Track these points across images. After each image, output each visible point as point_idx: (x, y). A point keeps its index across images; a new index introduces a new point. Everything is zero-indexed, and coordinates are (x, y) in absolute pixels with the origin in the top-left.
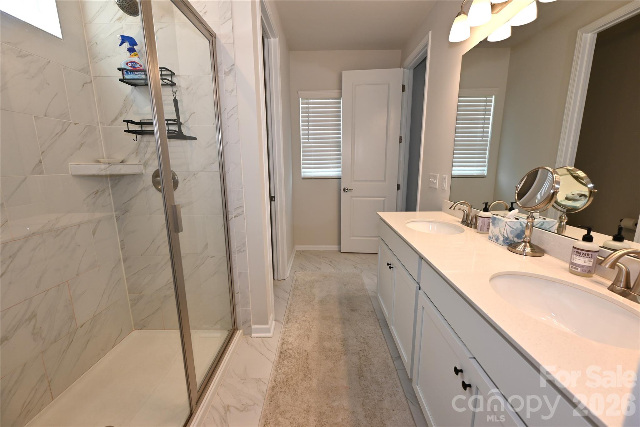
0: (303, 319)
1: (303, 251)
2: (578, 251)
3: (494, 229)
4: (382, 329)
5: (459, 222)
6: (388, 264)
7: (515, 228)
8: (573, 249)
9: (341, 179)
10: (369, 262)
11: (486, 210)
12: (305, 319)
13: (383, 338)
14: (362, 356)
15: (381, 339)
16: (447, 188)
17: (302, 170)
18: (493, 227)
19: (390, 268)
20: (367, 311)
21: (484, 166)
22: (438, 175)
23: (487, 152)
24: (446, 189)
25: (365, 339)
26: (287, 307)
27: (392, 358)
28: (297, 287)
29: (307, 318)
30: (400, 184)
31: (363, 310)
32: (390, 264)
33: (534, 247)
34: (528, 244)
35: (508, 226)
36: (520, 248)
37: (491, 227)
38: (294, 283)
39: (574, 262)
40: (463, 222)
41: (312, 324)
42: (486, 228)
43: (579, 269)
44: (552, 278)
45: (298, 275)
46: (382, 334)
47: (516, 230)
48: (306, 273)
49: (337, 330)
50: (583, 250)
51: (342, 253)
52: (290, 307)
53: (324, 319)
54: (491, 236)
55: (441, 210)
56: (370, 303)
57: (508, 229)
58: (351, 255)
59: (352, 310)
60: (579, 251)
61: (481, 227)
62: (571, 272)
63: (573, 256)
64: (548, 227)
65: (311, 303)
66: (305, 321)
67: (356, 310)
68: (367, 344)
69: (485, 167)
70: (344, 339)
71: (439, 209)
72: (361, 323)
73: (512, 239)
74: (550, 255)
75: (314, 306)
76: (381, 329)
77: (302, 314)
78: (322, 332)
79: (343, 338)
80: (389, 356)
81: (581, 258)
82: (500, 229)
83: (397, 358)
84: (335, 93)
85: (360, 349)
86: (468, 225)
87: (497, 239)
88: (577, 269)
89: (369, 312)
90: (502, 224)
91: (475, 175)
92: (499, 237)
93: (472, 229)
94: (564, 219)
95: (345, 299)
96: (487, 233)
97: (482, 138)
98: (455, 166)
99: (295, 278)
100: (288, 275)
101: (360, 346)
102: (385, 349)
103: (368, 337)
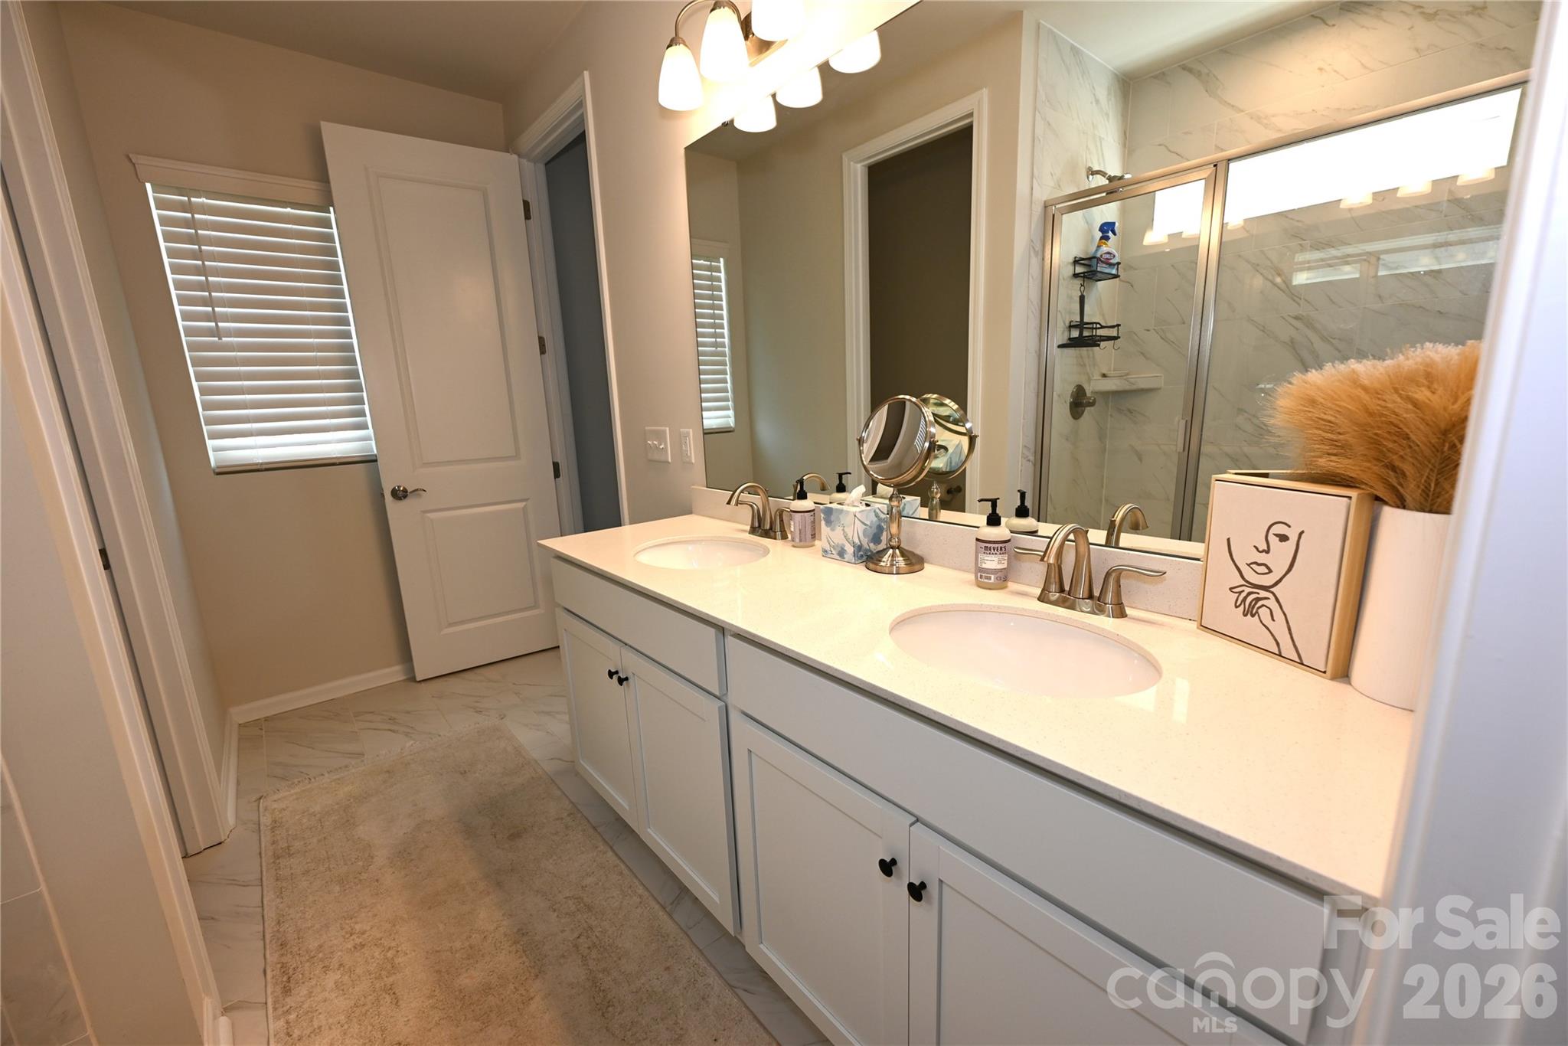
0: (350, 945)
1: (266, 719)
2: (987, 546)
3: (832, 534)
4: (614, 848)
5: (745, 531)
6: (611, 674)
7: (868, 523)
8: (976, 544)
9: (376, 461)
10: (514, 684)
11: (802, 495)
12: (358, 941)
13: (626, 871)
14: (587, 951)
15: (621, 873)
16: (695, 458)
17: (210, 444)
18: (829, 529)
19: (621, 681)
20: (557, 819)
21: (727, 408)
22: (668, 429)
23: (728, 377)
24: (693, 461)
25: (580, 898)
26: (268, 936)
27: (663, 908)
28: (289, 847)
29: (363, 933)
30: (559, 462)
31: (545, 821)
32: (617, 672)
33: (906, 553)
34: (897, 551)
35: (859, 522)
36: (886, 558)
37: (824, 529)
38: (266, 839)
39: (984, 566)
40: (753, 530)
41: (393, 944)
42: (809, 536)
43: (993, 577)
44: (966, 605)
45: (275, 805)
46: (618, 862)
47: (871, 527)
48: (309, 786)
49: (488, 917)
50: (994, 542)
51: (423, 684)
52: (278, 931)
53: (430, 908)
54: (828, 548)
55: (691, 513)
56: (558, 793)
57: (860, 527)
58: (452, 680)
59: (511, 835)
60: (989, 545)
61: (800, 534)
62: (980, 586)
63: (981, 556)
64: (910, 513)
65: (364, 876)
66: (362, 946)
67: (525, 829)
68: (590, 908)
69: (729, 409)
70: (519, 930)
71: (683, 509)
72: (551, 861)
73: (868, 547)
74: (932, 564)
75: (377, 881)
76: (611, 848)
77: (342, 929)
78: (437, 951)
79: (515, 931)
80: (657, 907)
81: (992, 557)
82: (843, 530)
83: (676, 902)
84: (309, 189)
85: (576, 935)
86: (768, 534)
87: (842, 553)
88: (990, 579)
89: (562, 819)
90: (847, 520)
91: (714, 427)
92: (845, 548)
93: (778, 541)
94: (937, 493)
95: (480, 812)
96: (811, 544)
97: (714, 349)
98: (709, 409)
99: (266, 820)
100: (231, 820)
101: (572, 926)
102: (640, 896)
103: (586, 887)
